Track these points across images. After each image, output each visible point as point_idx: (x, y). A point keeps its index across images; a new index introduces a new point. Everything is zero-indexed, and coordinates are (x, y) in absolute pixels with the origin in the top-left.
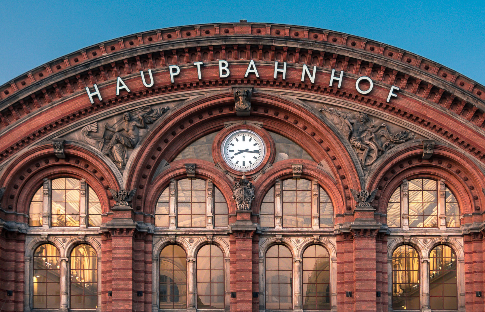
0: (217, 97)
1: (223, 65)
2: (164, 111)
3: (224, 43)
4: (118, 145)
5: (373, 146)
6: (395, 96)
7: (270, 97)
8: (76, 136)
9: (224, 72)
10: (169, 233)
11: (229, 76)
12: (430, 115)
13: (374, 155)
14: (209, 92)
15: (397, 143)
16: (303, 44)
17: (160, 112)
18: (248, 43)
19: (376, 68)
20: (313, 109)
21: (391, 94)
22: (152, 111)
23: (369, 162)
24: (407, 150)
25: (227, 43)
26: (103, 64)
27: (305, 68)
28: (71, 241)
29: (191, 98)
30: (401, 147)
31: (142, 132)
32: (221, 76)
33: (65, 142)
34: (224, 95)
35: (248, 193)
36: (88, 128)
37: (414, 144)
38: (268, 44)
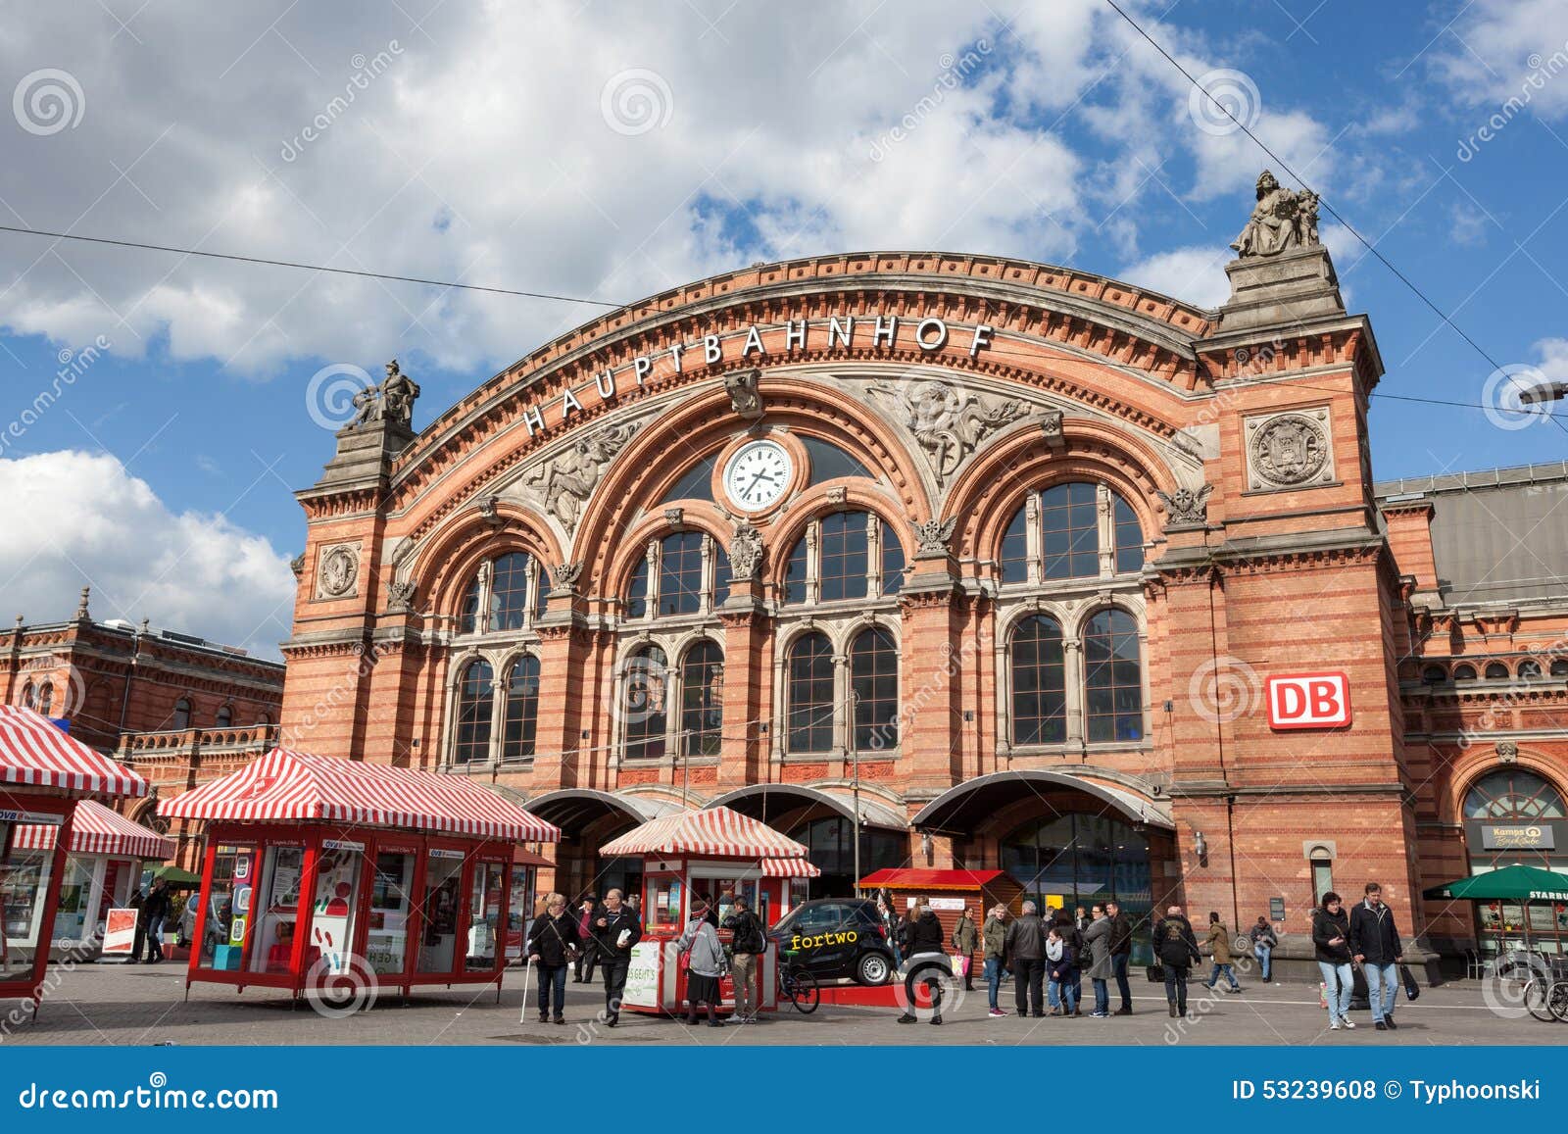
0: (706, 395)
1: (711, 342)
2: (633, 430)
3: (710, 309)
4: (565, 494)
5: (952, 438)
6: (984, 342)
7: (785, 381)
8: (517, 487)
9: (713, 353)
10: (639, 628)
11: (721, 358)
12: (1052, 367)
13: (955, 452)
14: (695, 388)
15: (997, 426)
16: (827, 285)
17: (626, 432)
18: (745, 301)
19: (951, 301)
20: (854, 389)
21: (977, 340)
22: (617, 433)
23: (949, 465)
24: (1012, 436)
25: (715, 308)
26: (546, 373)
27: (834, 323)
28: (508, 653)
29: (672, 402)
30: (1004, 431)
31: (602, 469)
32: (709, 360)
33: (496, 499)
34: (717, 391)
35: (749, 548)
36: (531, 474)
37: (1028, 423)
38: (775, 296)
